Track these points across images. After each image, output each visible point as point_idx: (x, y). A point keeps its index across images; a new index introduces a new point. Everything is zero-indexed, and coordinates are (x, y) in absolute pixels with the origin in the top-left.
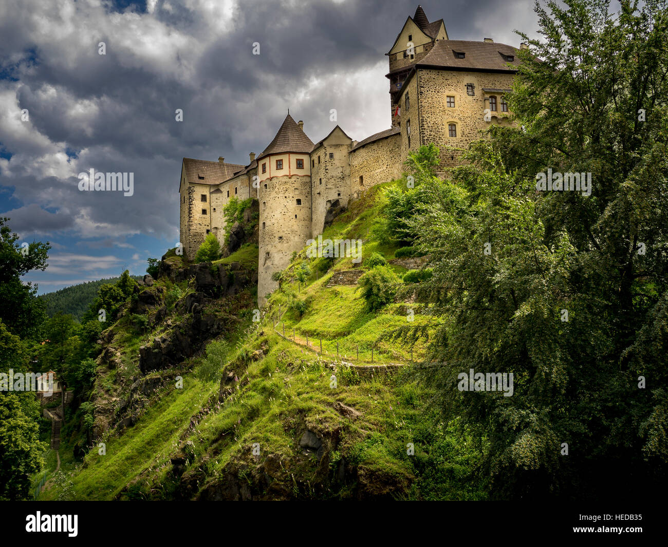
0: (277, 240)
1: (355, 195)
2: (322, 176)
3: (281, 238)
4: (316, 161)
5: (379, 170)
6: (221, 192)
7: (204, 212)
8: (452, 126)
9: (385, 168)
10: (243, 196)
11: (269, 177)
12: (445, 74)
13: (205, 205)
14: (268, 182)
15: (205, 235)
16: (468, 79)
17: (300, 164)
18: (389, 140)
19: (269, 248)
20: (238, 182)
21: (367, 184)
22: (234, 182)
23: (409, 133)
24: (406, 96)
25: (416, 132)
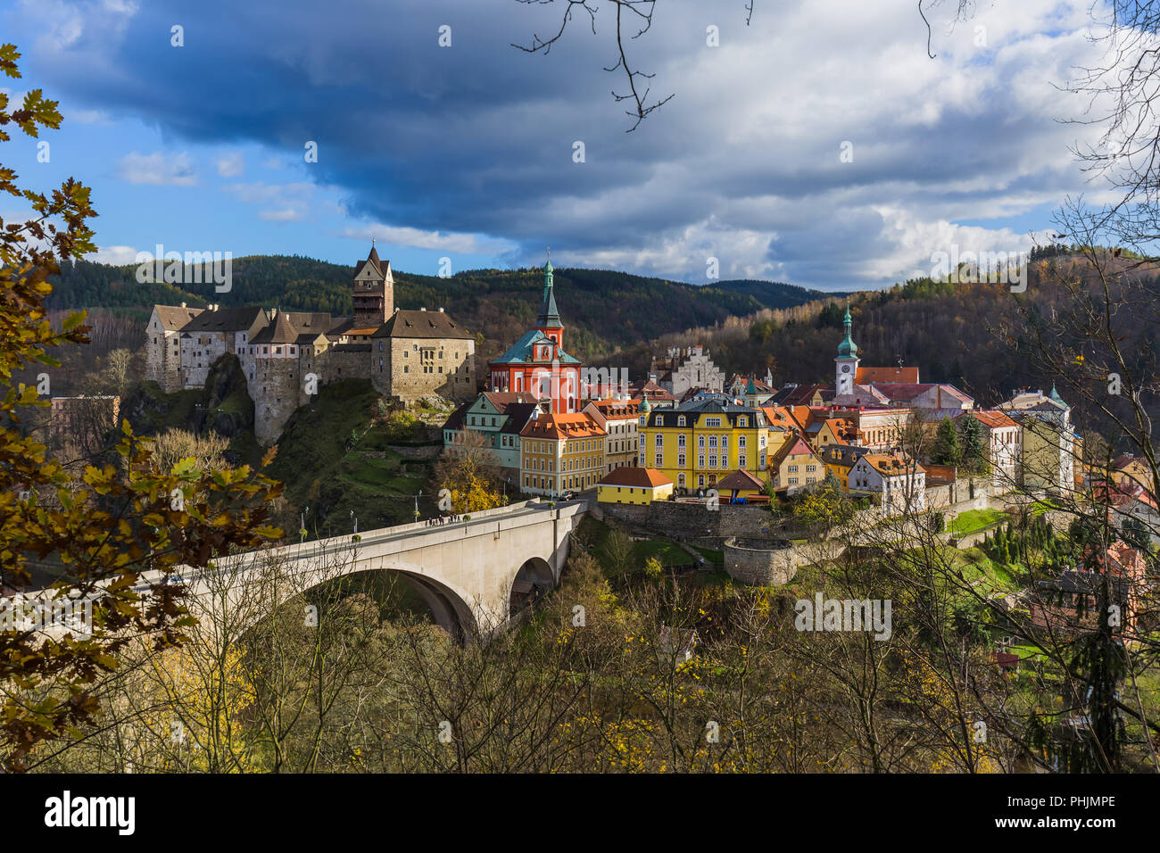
0: (276, 400)
1: (333, 379)
2: (311, 363)
3: (279, 400)
4: (305, 351)
5: (354, 369)
6: (190, 337)
7: (176, 353)
8: (406, 367)
10: (219, 348)
11: (270, 357)
12: (404, 339)
13: (177, 348)
14: (269, 361)
15: (177, 372)
16: (416, 342)
17: (293, 351)
19: (269, 405)
20: (214, 336)
21: (344, 374)
22: (207, 334)
23: (381, 364)
24: (380, 342)
25: (387, 368)
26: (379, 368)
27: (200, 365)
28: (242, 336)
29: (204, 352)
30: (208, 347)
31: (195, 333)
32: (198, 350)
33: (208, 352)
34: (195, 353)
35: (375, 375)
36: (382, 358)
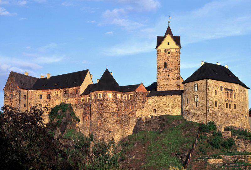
1: (150, 117)
2: (133, 105)
4: (128, 97)
7: (25, 105)
8: (216, 102)
9: (170, 108)
16: (221, 84)
23: (196, 101)
24: (194, 85)
25: (203, 103)
26: (195, 104)
28: (75, 91)
29: (44, 104)
33: (47, 104)
35: (188, 110)
36: (197, 96)
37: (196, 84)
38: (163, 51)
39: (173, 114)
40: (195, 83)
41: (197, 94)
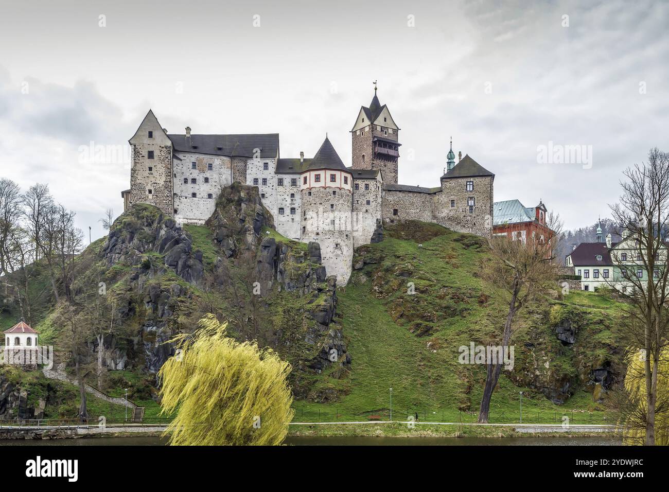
1: (388, 220)
2: (371, 200)
5: (414, 211)
6: (180, 160)
9: (418, 211)
11: (339, 186)
14: (337, 190)
18: (422, 195)
19: (339, 241)
20: (217, 161)
21: (403, 216)
22: (206, 159)
23: (470, 204)
24: (467, 182)
25: (483, 208)
26: (468, 208)
27: (194, 195)
28: (262, 165)
29: (200, 178)
30: (208, 174)
31: (188, 155)
32: (191, 177)
33: (207, 180)
34: (186, 181)
35: (456, 216)
36: (471, 198)
37: (470, 182)
38: (379, 129)
39: (422, 220)
40: (469, 180)
41: (472, 196)
